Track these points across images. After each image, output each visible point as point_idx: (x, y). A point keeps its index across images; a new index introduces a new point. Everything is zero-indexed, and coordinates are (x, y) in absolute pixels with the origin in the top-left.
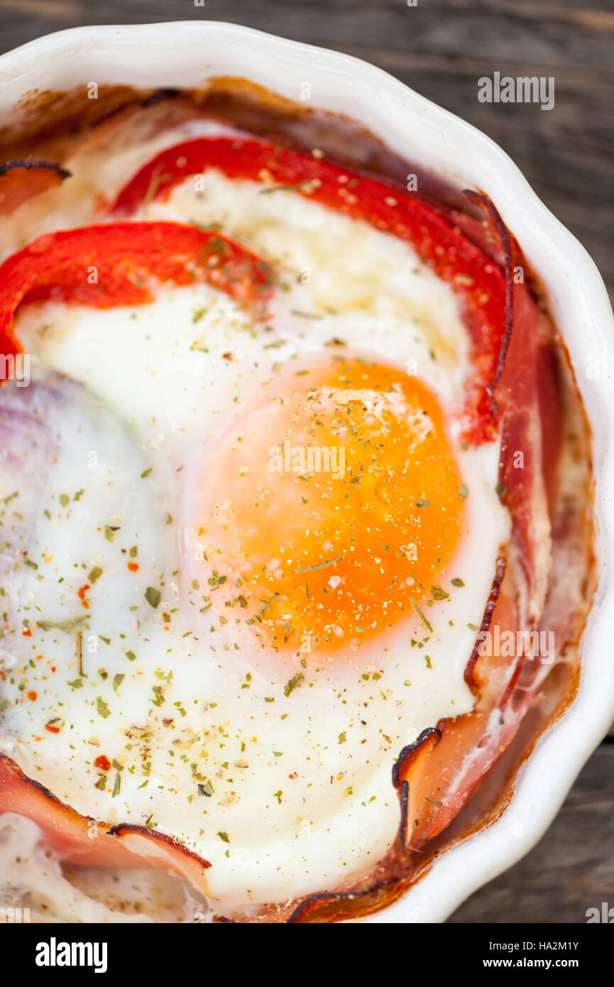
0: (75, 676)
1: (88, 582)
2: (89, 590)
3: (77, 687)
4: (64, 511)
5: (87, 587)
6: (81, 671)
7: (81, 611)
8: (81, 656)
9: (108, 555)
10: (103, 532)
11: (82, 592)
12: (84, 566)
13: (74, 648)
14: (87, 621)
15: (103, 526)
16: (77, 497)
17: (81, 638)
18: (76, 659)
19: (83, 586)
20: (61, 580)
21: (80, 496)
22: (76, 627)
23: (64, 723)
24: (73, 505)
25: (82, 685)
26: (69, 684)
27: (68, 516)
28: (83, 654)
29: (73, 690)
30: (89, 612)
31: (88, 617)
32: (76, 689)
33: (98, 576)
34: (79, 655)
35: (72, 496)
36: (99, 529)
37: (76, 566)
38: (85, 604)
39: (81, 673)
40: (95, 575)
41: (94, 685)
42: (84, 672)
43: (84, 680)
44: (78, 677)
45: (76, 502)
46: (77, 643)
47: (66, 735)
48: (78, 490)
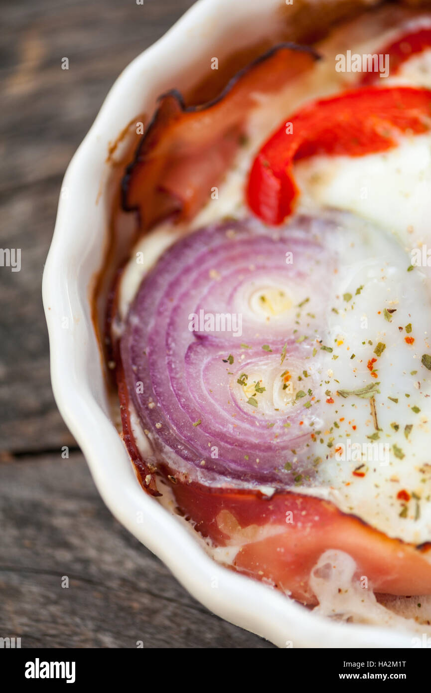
0: (372, 431)
1: (375, 356)
2: (376, 362)
3: (374, 439)
4: (348, 305)
5: (374, 360)
6: (377, 426)
7: (372, 380)
8: (376, 414)
9: (388, 332)
10: (383, 314)
11: (371, 365)
12: (370, 343)
13: (369, 409)
14: (376, 388)
15: (382, 311)
16: (358, 292)
17: (374, 401)
18: (372, 418)
19: (371, 360)
20: (353, 357)
21: (361, 291)
22: (369, 392)
23: (367, 469)
24: (356, 299)
25: (379, 438)
26: (368, 437)
27: (352, 308)
28: (377, 413)
29: (372, 442)
30: (377, 380)
31: (378, 384)
32: (374, 441)
33: (383, 350)
34: (374, 414)
35: (354, 292)
36: (379, 313)
37: (364, 343)
38: (374, 374)
39: (377, 428)
40: (380, 349)
41: (388, 436)
42: (380, 427)
43: (380, 433)
44: (375, 431)
45: (358, 296)
46: (371, 404)
47: (370, 478)
48: (358, 287)
